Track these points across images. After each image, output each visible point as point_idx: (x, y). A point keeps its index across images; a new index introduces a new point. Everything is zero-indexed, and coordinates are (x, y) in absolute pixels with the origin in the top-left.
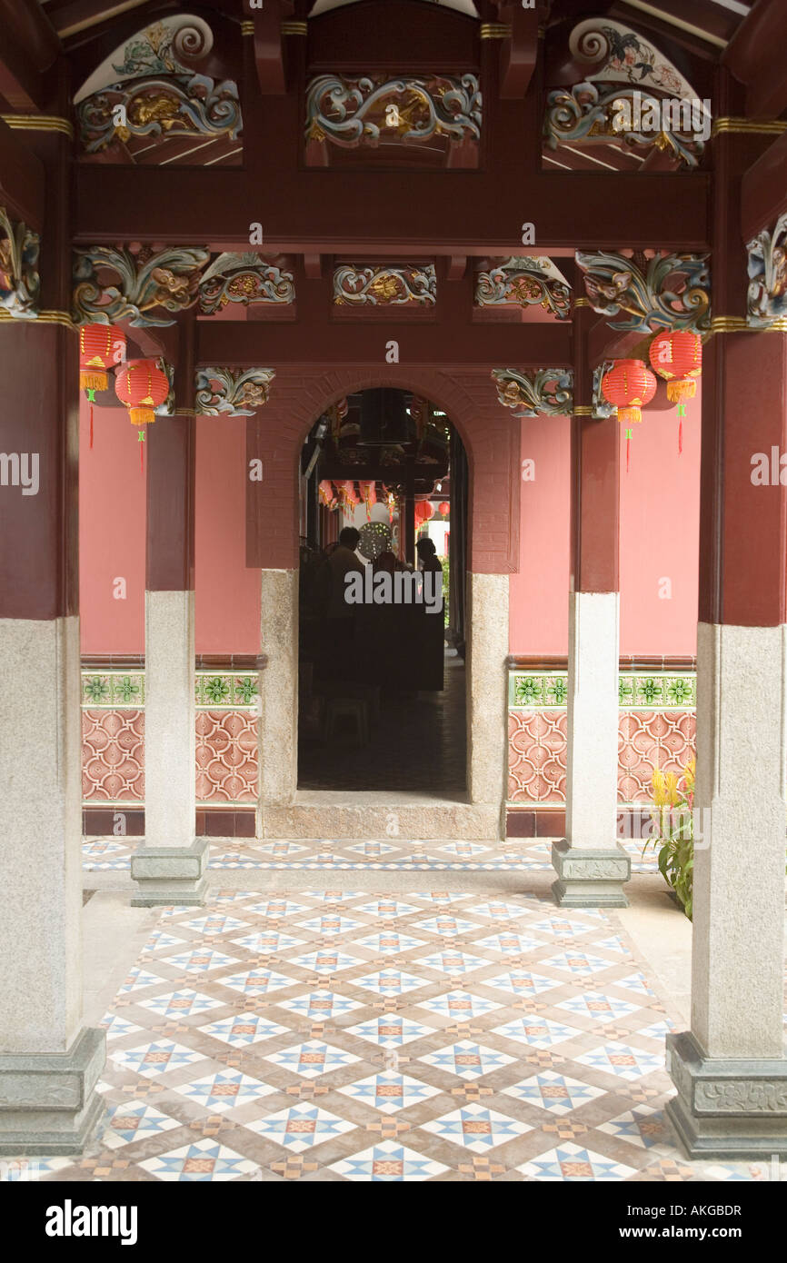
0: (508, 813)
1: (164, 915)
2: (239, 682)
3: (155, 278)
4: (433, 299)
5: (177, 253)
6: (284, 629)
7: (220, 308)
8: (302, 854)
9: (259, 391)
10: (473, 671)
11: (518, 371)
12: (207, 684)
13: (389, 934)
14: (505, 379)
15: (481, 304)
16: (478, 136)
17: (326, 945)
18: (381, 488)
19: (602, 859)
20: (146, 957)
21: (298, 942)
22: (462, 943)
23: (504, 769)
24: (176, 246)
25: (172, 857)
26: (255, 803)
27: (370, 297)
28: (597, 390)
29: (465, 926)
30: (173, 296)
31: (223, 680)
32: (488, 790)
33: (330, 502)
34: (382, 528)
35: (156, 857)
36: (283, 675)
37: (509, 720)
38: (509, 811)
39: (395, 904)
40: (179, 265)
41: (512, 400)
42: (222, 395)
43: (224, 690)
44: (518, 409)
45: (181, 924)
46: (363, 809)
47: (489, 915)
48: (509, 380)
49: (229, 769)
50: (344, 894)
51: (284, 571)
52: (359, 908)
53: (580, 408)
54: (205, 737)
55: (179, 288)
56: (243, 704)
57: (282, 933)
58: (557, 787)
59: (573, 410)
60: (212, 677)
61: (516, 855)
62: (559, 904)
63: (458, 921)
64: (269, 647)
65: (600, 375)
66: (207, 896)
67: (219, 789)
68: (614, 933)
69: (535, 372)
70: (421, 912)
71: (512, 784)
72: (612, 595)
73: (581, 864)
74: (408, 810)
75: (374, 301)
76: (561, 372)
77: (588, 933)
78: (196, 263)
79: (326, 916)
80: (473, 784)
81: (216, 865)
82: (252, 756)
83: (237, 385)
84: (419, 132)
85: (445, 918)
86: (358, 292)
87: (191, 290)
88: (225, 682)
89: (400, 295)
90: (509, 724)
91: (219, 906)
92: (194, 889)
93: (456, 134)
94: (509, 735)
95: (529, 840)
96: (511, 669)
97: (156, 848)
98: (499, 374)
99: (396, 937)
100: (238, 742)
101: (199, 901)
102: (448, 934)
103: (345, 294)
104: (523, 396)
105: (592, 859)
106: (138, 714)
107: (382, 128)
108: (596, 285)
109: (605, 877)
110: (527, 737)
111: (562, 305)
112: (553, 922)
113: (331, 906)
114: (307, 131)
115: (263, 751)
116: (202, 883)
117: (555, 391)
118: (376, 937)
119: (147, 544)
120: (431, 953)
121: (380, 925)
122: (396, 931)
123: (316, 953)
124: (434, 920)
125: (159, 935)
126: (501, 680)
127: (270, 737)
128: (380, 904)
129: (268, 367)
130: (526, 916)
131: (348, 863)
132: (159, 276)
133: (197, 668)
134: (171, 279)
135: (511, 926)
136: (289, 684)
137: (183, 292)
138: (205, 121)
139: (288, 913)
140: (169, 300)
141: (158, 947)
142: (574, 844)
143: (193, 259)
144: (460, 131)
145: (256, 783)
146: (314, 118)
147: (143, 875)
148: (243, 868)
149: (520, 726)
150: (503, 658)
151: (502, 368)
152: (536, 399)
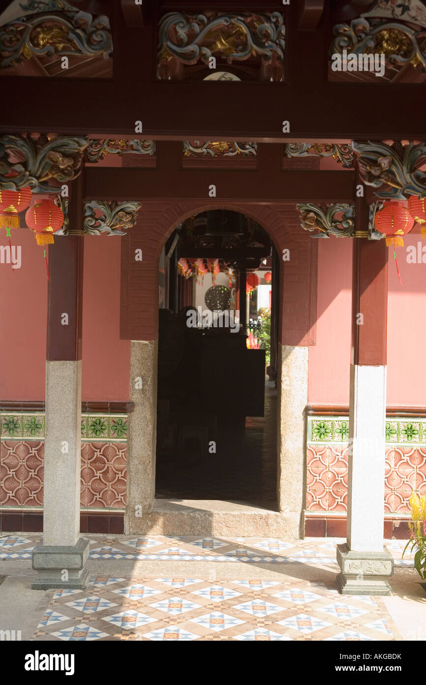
0: (306, 519)
1: (55, 597)
2: (114, 422)
3: (50, 158)
4: (254, 153)
5: (65, 140)
6: (146, 384)
7: (101, 157)
8: (157, 548)
9: (129, 218)
10: (281, 415)
11: (315, 205)
12: (90, 423)
13: (217, 614)
14: (306, 210)
15: (289, 156)
16: (282, 57)
17: (171, 623)
18: (223, 263)
19: (373, 560)
20: (41, 631)
21: (152, 620)
22: (270, 623)
23: (303, 487)
24: (64, 135)
25: (62, 553)
26: (123, 509)
27: (210, 151)
28: (372, 220)
29: (273, 608)
30: (62, 171)
31: (102, 420)
32: (292, 502)
33: (186, 273)
34: (224, 290)
35: (50, 553)
36: (145, 417)
37: (308, 451)
38: (307, 517)
39: (222, 589)
40: (66, 149)
41: (311, 226)
42: (102, 220)
43: (103, 427)
44: (316, 232)
45: (67, 604)
46: (202, 515)
47: (290, 600)
48: (309, 211)
49: (106, 484)
50: (186, 580)
51: (147, 342)
52: (197, 593)
53: (359, 232)
54: (89, 461)
55: (66, 165)
56: (117, 438)
57: (140, 612)
58: (342, 501)
59: (354, 233)
60: (95, 418)
61: (312, 551)
62: (341, 592)
63: (268, 604)
64: (135, 398)
65: (374, 209)
66: (87, 581)
67: (98, 499)
68: (381, 616)
69: (328, 206)
70: (241, 596)
71: (309, 498)
72: (381, 367)
73: (357, 562)
74: (234, 516)
75: (213, 153)
76: (346, 206)
77: (362, 616)
78: (78, 148)
79: (172, 599)
80: (281, 498)
81: (95, 556)
82: (123, 475)
83: (114, 212)
84: (240, 54)
85: (258, 602)
86: (201, 147)
87: (74, 167)
88: (104, 422)
89: (231, 149)
90: (307, 454)
91: (95, 589)
92: (77, 577)
93: (266, 56)
94: (307, 462)
95: (321, 539)
96: (309, 415)
97: (51, 546)
98: (301, 207)
99: (222, 616)
100: (112, 464)
101: (81, 585)
102: (260, 615)
103: (191, 148)
104: (318, 222)
105: (365, 559)
106: (41, 444)
107: (213, 51)
108: (366, 166)
109: (375, 573)
110: (320, 463)
111: (347, 157)
112: (336, 606)
113: (177, 590)
114: (160, 53)
115: (130, 471)
116: (84, 571)
117: (341, 220)
118: (208, 616)
119: (48, 328)
120: (248, 630)
121: (211, 606)
122: (222, 612)
123: (164, 629)
124: (249, 603)
125: (51, 613)
126: (302, 423)
127: (136, 462)
128: (212, 589)
129: (136, 201)
130: (317, 601)
131: (190, 555)
132: (52, 156)
133: (83, 412)
134: (61, 159)
135: (306, 609)
136: (149, 423)
137: (69, 169)
138: (86, 46)
139: (145, 596)
140: (59, 174)
141: (50, 623)
142: (352, 548)
143: (77, 145)
144: (269, 53)
145: (125, 495)
146: (164, 44)
147: (41, 566)
148: (114, 559)
149: (315, 456)
150: (304, 407)
151: (303, 203)
152: (328, 225)
